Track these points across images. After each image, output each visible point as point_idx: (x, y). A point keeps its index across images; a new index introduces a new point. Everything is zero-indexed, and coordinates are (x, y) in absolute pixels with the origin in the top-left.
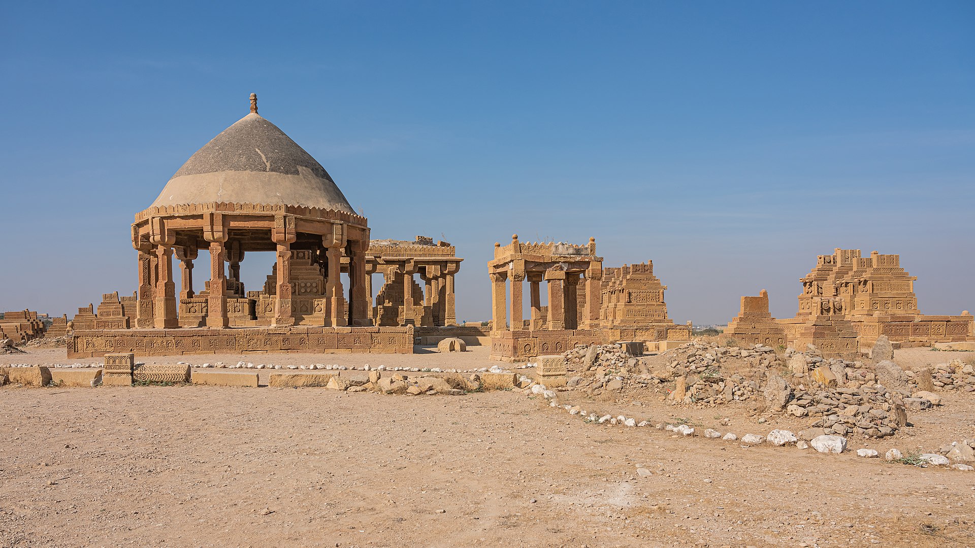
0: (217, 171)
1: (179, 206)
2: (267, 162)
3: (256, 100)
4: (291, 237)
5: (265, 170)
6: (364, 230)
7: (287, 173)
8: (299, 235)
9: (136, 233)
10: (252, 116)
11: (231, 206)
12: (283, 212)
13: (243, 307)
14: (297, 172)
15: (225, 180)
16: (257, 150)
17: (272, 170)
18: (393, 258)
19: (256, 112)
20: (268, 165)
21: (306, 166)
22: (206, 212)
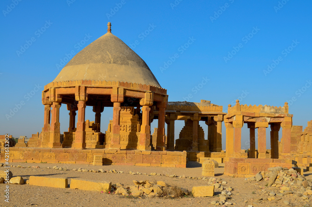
0: (85, 63)
1: (64, 82)
2: (112, 58)
3: (110, 25)
4: (121, 99)
5: (110, 63)
6: (164, 96)
7: (122, 64)
8: (126, 98)
9: (44, 95)
10: (108, 34)
11: (90, 81)
12: (117, 85)
13: (96, 137)
14: (128, 64)
15: (89, 68)
16: (107, 52)
17: (114, 63)
18: (187, 112)
19: (110, 32)
20: (112, 60)
21: (133, 61)
22: (77, 85)
